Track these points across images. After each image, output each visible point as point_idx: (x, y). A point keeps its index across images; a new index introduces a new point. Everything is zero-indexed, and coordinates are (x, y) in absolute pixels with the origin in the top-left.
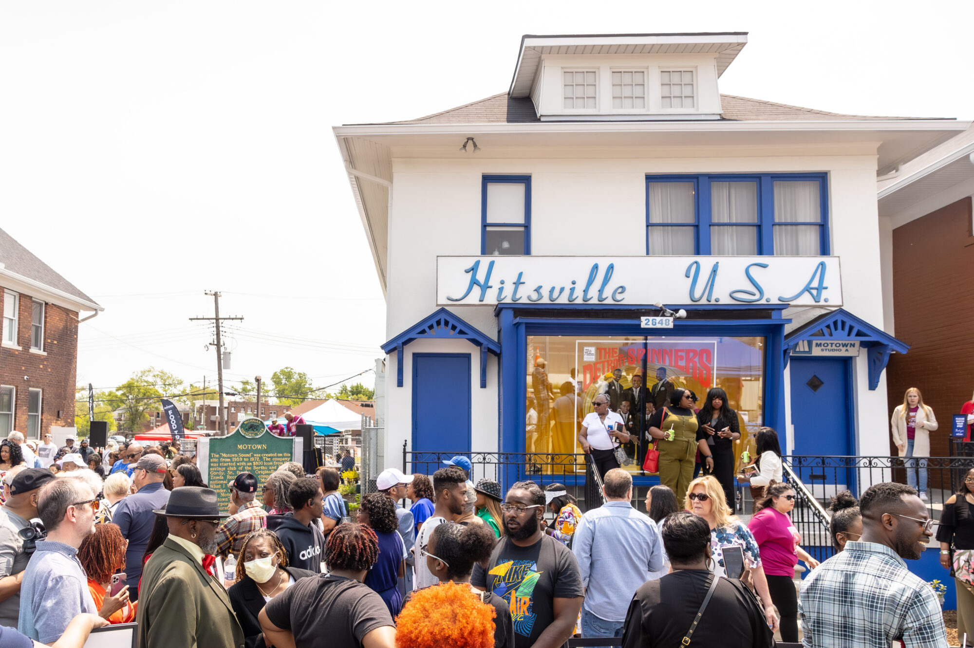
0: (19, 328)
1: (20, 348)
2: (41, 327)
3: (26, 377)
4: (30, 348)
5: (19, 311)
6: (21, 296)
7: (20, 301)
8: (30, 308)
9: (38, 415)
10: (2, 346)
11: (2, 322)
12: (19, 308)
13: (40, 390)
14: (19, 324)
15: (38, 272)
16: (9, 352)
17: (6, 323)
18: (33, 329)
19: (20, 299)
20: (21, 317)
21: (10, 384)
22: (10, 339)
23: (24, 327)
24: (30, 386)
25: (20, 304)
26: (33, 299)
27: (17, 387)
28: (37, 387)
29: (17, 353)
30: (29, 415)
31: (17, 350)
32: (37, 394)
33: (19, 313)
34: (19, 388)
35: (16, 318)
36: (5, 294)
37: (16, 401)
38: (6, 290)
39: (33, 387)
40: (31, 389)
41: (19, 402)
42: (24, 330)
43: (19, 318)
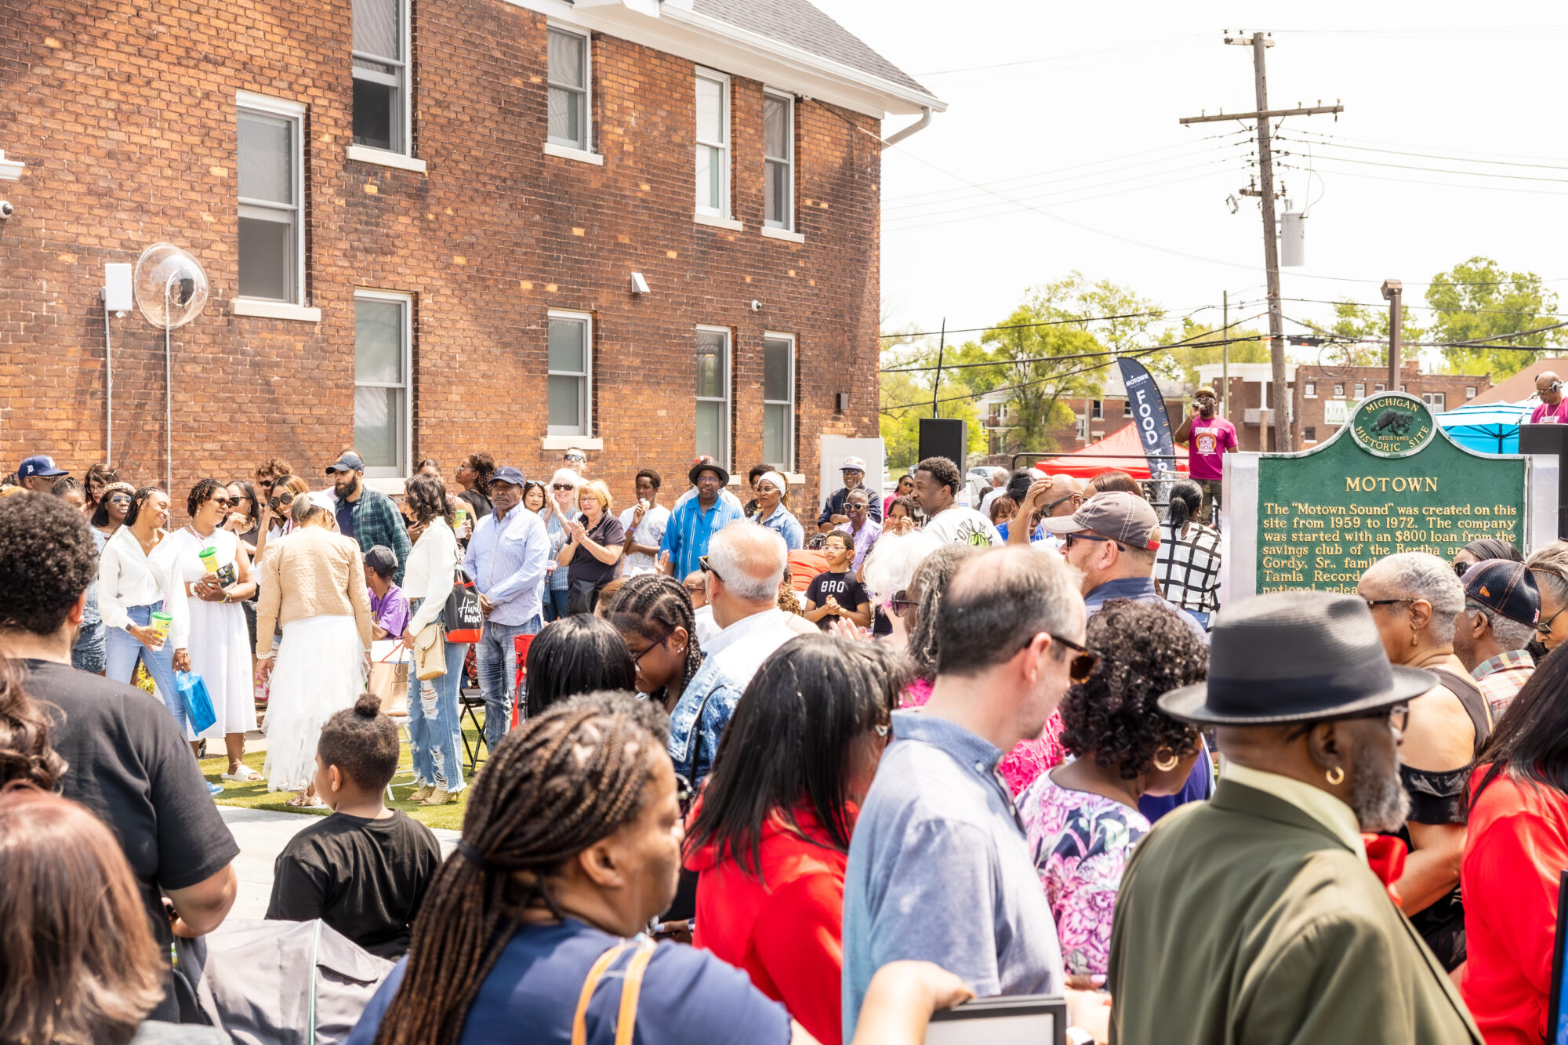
0: (734, 170)
1: (739, 226)
2: (787, 166)
3: (755, 303)
4: (762, 223)
5: (733, 123)
6: (737, 81)
7: (733, 98)
8: (760, 114)
9: (789, 406)
10: (697, 220)
11: (694, 156)
12: (733, 117)
13: (791, 337)
14: (734, 157)
15: (775, 13)
16: (712, 239)
17: (702, 158)
18: (769, 172)
19: (733, 92)
20: (739, 141)
21: (718, 324)
22: (715, 203)
23: (747, 169)
24: (766, 328)
25: (733, 104)
26: (766, 89)
27: (734, 329)
28: (783, 331)
29: (731, 238)
30: (767, 406)
31: (732, 231)
32: (783, 348)
33: (733, 131)
34: (740, 334)
35: (727, 144)
36: (697, 81)
37: (735, 369)
38: (699, 70)
39: (774, 329)
40: (769, 335)
41: (742, 370)
42: (746, 175)
43: (734, 144)
